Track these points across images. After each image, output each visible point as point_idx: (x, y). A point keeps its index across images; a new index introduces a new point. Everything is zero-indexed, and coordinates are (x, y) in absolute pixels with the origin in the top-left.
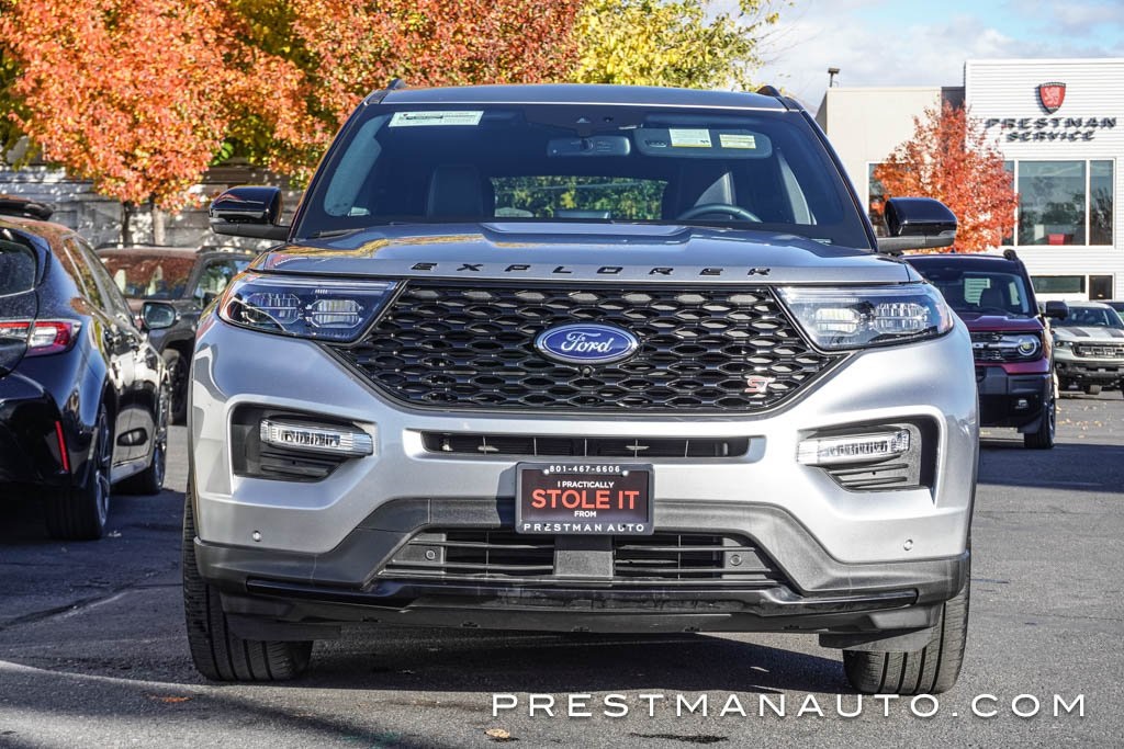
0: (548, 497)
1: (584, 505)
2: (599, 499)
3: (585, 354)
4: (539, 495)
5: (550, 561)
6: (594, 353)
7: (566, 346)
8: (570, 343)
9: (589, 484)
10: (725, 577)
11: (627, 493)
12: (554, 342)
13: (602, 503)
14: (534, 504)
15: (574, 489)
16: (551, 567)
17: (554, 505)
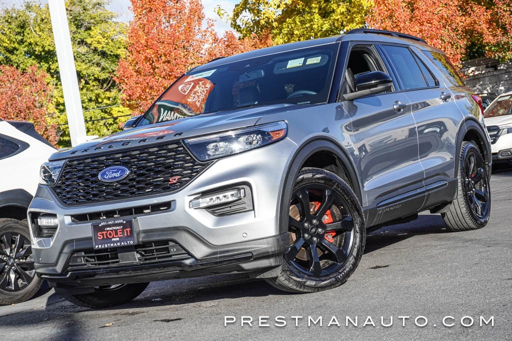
0: (103, 234)
1: (115, 236)
2: (119, 233)
3: (112, 178)
4: (100, 234)
5: (117, 258)
6: (115, 177)
7: (106, 176)
8: (107, 175)
9: (115, 228)
10: (173, 257)
11: (127, 229)
12: (103, 175)
13: (120, 234)
14: (99, 238)
15: (111, 230)
16: (118, 260)
17: (105, 238)
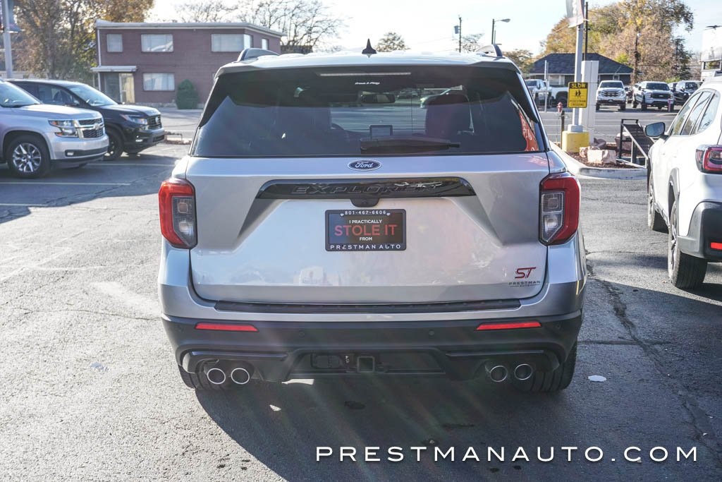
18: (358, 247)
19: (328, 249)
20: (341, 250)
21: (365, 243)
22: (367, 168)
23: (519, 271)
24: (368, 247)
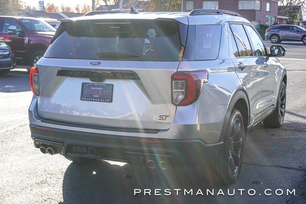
18: (92, 99)
19: (81, 99)
20: (86, 100)
21: (95, 98)
22: (96, 64)
23: (161, 117)
24: (96, 100)
